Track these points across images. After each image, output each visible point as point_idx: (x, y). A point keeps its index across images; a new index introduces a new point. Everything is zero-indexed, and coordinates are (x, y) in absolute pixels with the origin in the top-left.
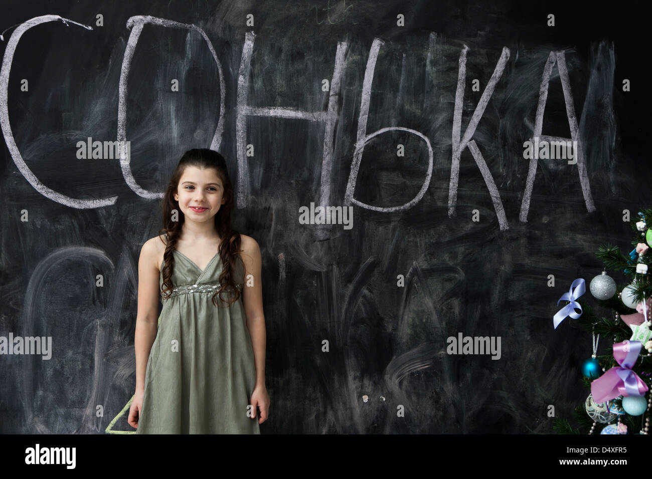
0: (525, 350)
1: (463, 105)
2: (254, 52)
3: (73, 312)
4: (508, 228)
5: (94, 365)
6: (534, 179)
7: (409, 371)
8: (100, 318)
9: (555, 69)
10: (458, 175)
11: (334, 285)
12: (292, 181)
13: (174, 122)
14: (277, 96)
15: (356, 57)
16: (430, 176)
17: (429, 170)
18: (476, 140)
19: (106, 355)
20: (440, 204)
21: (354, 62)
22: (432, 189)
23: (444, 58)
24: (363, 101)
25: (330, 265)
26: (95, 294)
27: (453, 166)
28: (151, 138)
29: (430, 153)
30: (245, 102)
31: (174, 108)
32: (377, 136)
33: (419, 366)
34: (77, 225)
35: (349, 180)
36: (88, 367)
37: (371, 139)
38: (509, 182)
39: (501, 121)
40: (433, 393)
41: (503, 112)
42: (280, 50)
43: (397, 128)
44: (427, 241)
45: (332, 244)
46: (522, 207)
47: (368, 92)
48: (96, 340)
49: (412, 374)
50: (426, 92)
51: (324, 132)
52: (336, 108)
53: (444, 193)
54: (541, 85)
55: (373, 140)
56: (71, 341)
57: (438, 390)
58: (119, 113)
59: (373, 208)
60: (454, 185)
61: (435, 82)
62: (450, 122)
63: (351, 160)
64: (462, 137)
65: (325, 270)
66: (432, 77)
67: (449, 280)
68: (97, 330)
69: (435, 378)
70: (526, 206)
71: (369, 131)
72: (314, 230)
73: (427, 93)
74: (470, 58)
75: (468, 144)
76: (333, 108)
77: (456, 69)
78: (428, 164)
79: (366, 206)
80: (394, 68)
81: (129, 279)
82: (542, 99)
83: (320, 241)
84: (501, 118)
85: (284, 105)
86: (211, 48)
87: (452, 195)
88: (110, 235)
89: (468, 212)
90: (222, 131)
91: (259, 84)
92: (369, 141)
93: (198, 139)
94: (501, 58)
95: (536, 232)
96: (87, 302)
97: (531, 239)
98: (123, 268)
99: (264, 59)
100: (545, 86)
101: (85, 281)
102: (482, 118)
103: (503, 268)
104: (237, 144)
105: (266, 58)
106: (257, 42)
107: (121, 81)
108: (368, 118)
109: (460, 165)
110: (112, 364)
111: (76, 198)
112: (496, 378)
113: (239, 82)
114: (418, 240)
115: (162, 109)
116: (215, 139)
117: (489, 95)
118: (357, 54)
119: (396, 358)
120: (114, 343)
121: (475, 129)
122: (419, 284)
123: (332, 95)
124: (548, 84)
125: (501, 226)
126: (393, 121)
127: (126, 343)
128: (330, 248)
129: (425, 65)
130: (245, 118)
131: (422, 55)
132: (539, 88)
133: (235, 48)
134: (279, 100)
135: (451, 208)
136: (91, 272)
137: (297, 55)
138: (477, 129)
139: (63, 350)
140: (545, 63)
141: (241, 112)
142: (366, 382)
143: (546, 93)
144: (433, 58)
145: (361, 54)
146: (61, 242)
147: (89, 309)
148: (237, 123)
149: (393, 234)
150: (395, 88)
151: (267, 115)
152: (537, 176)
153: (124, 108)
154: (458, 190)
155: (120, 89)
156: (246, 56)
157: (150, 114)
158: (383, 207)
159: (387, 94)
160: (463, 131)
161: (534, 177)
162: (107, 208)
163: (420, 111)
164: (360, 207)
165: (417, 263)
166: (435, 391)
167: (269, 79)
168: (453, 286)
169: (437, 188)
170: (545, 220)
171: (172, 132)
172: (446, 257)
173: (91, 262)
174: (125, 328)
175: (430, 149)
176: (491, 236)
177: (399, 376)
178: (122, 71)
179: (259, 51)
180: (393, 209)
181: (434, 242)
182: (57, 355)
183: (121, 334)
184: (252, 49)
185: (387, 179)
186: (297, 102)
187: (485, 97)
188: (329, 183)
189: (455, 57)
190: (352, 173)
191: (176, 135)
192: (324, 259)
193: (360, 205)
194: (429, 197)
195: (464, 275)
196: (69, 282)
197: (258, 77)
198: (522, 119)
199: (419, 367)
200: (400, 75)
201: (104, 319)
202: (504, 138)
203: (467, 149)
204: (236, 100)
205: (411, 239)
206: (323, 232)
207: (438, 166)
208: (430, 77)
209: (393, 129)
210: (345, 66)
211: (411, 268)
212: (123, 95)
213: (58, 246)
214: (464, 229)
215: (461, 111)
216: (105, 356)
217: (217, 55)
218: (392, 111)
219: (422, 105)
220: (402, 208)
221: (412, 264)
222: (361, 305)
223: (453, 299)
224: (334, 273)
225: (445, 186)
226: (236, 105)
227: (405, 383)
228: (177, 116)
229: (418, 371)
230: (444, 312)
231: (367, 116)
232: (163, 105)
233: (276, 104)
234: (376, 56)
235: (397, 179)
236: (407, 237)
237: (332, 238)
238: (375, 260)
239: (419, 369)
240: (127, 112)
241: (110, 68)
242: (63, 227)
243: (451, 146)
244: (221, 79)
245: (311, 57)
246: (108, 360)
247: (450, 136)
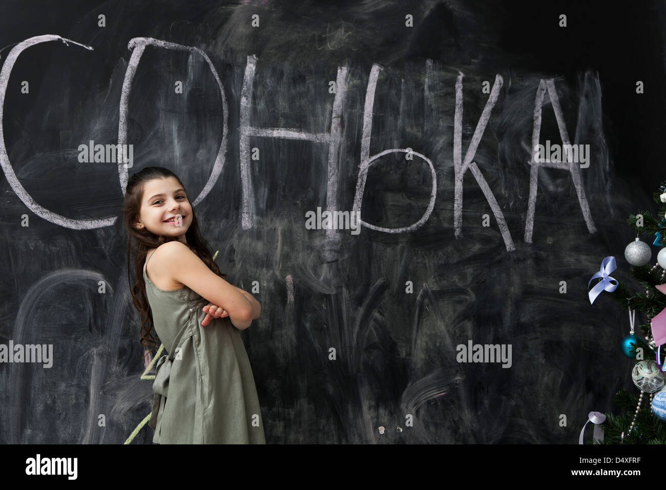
0: (541, 375)
1: (463, 129)
2: (256, 74)
3: (68, 340)
4: (514, 249)
5: (89, 399)
6: (535, 201)
7: (425, 399)
8: (97, 346)
9: (546, 96)
10: (462, 196)
11: (344, 308)
12: (298, 202)
13: (176, 141)
14: (281, 118)
15: (356, 82)
16: (435, 197)
17: (433, 192)
18: (477, 163)
19: (103, 388)
20: (446, 225)
21: (354, 86)
22: (438, 210)
23: (441, 84)
24: (365, 123)
25: (339, 288)
26: (92, 320)
27: (456, 188)
28: (153, 157)
29: (433, 175)
30: (248, 123)
31: (176, 128)
32: (381, 157)
33: (436, 393)
34: (73, 247)
35: (355, 201)
36: (82, 401)
37: (375, 160)
38: (512, 203)
39: (499, 144)
40: (451, 422)
41: (501, 136)
42: (282, 74)
43: (400, 150)
44: (436, 262)
45: (340, 266)
46: (526, 228)
47: (370, 115)
48: (92, 371)
49: (429, 402)
50: (425, 116)
51: (328, 153)
52: (339, 130)
53: (449, 215)
54: (535, 111)
55: (377, 161)
56: (64, 372)
57: (456, 419)
58: (119, 132)
59: (380, 229)
60: (459, 207)
61: (434, 106)
62: (451, 145)
63: (356, 181)
64: (463, 159)
65: (334, 293)
66: (430, 101)
67: (460, 302)
68: (93, 360)
69: (452, 406)
70: (530, 227)
71: (373, 152)
72: (321, 251)
73: (427, 116)
74: (465, 84)
75: (470, 166)
76: (336, 130)
77: (453, 94)
78: (432, 185)
79: (373, 227)
80: (394, 92)
81: (129, 304)
82: (537, 123)
83: (328, 263)
84: (499, 141)
85: (288, 126)
86: (213, 70)
87: (458, 216)
88: (109, 257)
89: (474, 233)
90: (226, 151)
91: (261, 106)
92: (374, 162)
93: (201, 159)
94: (495, 85)
95: (542, 253)
96: (83, 329)
97: (538, 260)
98: (122, 292)
99: (266, 82)
100: (538, 111)
101: (81, 306)
102: (481, 141)
103: (512, 289)
104: (241, 164)
105: (268, 80)
106: (259, 65)
107: (121, 100)
108: (371, 140)
109: (463, 187)
110: (109, 397)
111: (74, 219)
112: (514, 404)
113: (242, 103)
114: (427, 261)
115: (164, 128)
116: (218, 158)
117: (487, 119)
118: (357, 78)
119: (412, 385)
120: (113, 374)
121: (475, 151)
122: (430, 306)
123: (335, 117)
124: (541, 110)
125: (507, 248)
126: (396, 143)
127: (125, 373)
128: (338, 269)
129: (423, 90)
130: (248, 139)
131: (420, 80)
132: (533, 114)
133: (237, 71)
134: (282, 121)
135: (457, 229)
136: (87, 296)
137: (298, 79)
138: (477, 152)
139: (55, 383)
140: (536, 89)
141: (244, 132)
142: (382, 411)
143: (540, 118)
144: (430, 84)
145: (361, 78)
146: (56, 265)
147: (84, 337)
148: (241, 144)
149: (402, 255)
150: (396, 111)
151: (270, 136)
152: (538, 197)
153: (125, 127)
154: (463, 212)
155: (120, 108)
156: (248, 78)
157: (152, 133)
158: (390, 228)
159: (388, 117)
160: (464, 154)
161: (536, 199)
162: (105, 229)
163: (421, 134)
164: (367, 228)
165: (427, 285)
166: (454, 421)
167: (271, 102)
168: (464, 308)
169: (442, 209)
170: (550, 241)
171: (174, 151)
172: (456, 278)
173: (88, 286)
174: (124, 357)
175: (433, 171)
176: (499, 257)
177: (415, 405)
178: (123, 90)
179: (260, 74)
180: (400, 230)
181: (443, 263)
182: (48, 389)
183: (120, 363)
184: (254, 72)
185: (391, 199)
186: (300, 123)
187: (482, 121)
188: (335, 204)
189: (451, 83)
190: (357, 194)
191: (178, 155)
192: (334, 282)
193: (367, 226)
194: (435, 218)
195: (474, 296)
196: (64, 308)
197: (260, 99)
198: (519, 143)
199: (436, 394)
200: (399, 99)
201: (100, 347)
202: (504, 160)
203: (469, 170)
204: (239, 121)
205: (419, 261)
206: (331, 254)
207: (442, 187)
208: (429, 102)
209: (395, 150)
210: (346, 90)
211: (422, 290)
212: (124, 115)
213: (52, 269)
214: (472, 250)
215: (461, 134)
216: (102, 389)
217: (219, 76)
218: (393, 134)
219: (423, 128)
220: (409, 229)
221: (422, 286)
222: (373, 329)
223: (466, 321)
224: (344, 296)
225: (450, 207)
226: (239, 126)
227: (422, 412)
228: (179, 135)
229: (434, 399)
230: (457, 335)
231: (370, 137)
232: (165, 125)
233: (280, 125)
234: (376, 80)
235: (402, 200)
236: (415, 258)
237: (340, 260)
238: (384, 283)
239: (435, 397)
240: (128, 131)
241: (110, 87)
242: (58, 249)
243: (453, 167)
244: (224, 100)
245: (313, 80)
246: (104, 393)
247: (452, 158)
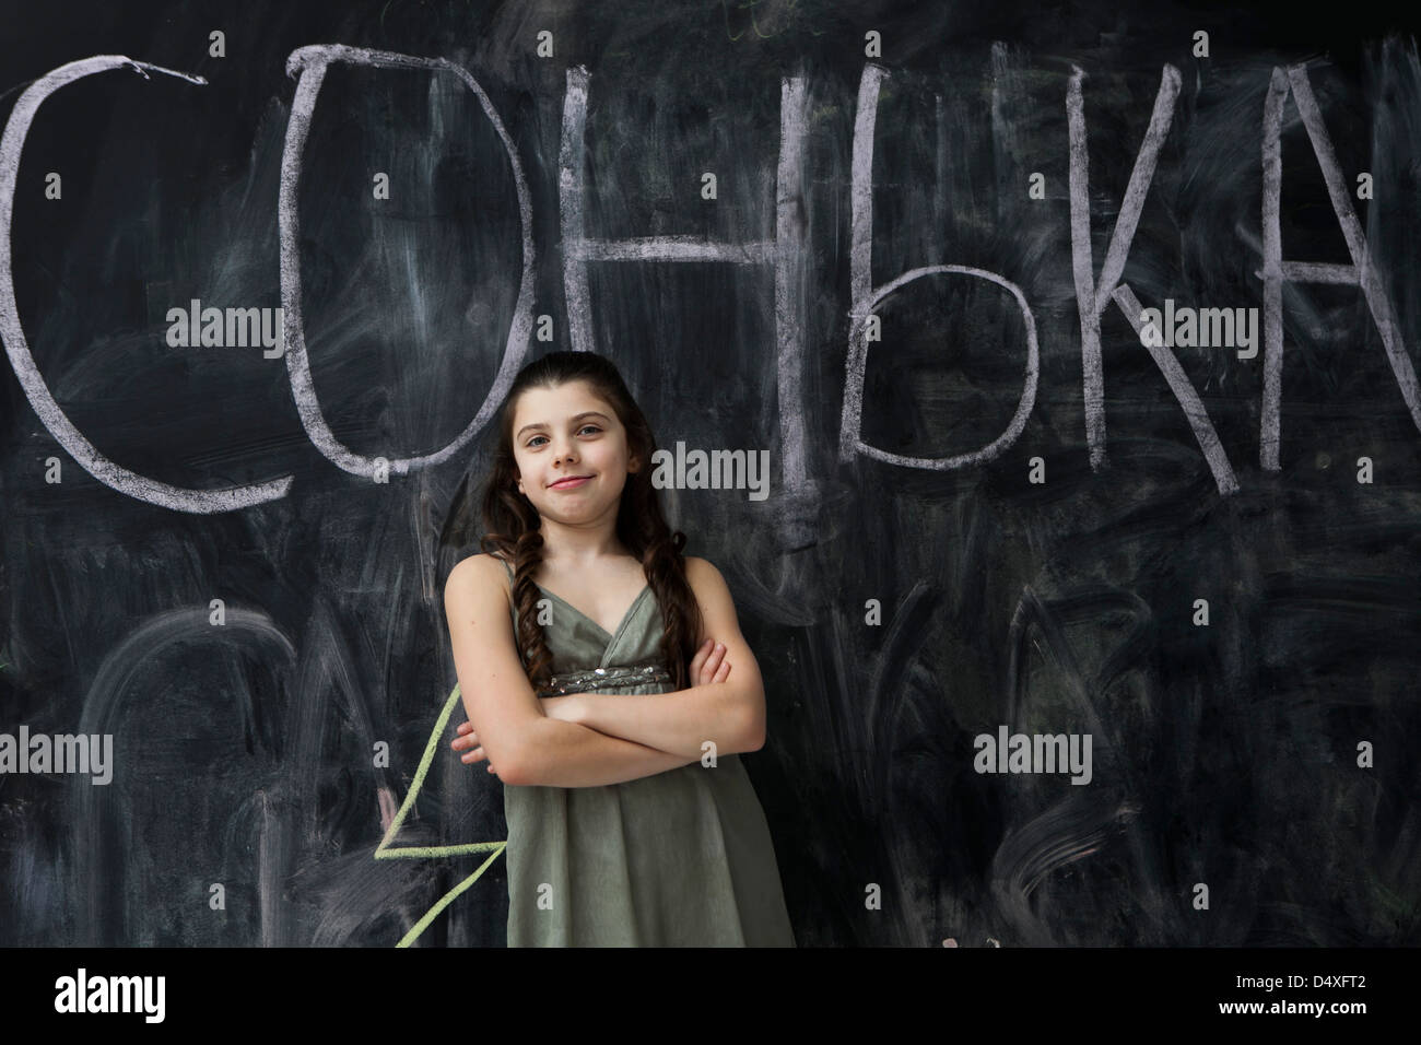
1: (1090, 205)
2: (590, 112)
3: (199, 778)
4: (1237, 488)
5: (260, 913)
6: (1280, 367)
7: (1050, 866)
8: (266, 787)
9: (1290, 107)
10: (1100, 368)
11: (839, 658)
12: (711, 411)
13: (415, 287)
14: (655, 212)
15: (829, 111)
16: (1036, 375)
17: (1030, 363)
18: (1131, 284)
19: (288, 884)
20: (1067, 441)
21: (824, 122)
22: (1045, 407)
23: (1030, 98)
24: (855, 209)
25: (822, 609)
26: (253, 727)
27: (1085, 349)
28: (365, 328)
29: (1027, 322)
30: (581, 231)
31: (414, 255)
32: (899, 289)
33: (1074, 850)
34: (196, 556)
35: (845, 398)
36: (243, 919)
37: (886, 296)
38: (1223, 377)
39: (1182, 235)
40: (1116, 920)
41: (1184, 214)
42: (651, 106)
43: (944, 268)
44: (1050, 533)
45: (822, 558)
46: (1263, 436)
47: (866, 189)
48: (262, 846)
49: (1058, 873)
50: (999, 180)
51: (772, 289)
52: (795, 229)
53: (1074, 415)
54: (1263, 147)
55: (890, 299)
56: (198, 853)
57: (1127, 911)
58: (283, 276)
59: (911, 462)
60: (1095, 394)
61: (1017, 155)
62: (1065, 245)
63: (845, 351)
64: (1097, 279)
65: (813, 622)
66: (1009, 144)
67: (1116, 625)
68: (263, 821)
69: (1116, 879)
70: (1271, 431)
71: (879, 278)
72: (775, 526)
73: (1002, 182)
74: (1090, 95)
75: (1114, 294)
76: (789, 232)
77: (1061, 123)
78: (1026, 348)
79: (892, 459)
80: (918, 128)
81: (335, 680)
82: (1271, 177)
83: (794, 551)
84: (1182, 228)
85: (673, 231)
86: (488, 109)
87: (1094, 417)
88: (280, 575)
90: (533, 302)
91: (608, 186)
92: (884, 302)
93: (477, 324)
94: (1161, 91)
95: (1307, 492)
96: (233, 747)
97: (1297, 510)
98: (317, 655)
99: (614, 128)
100: (1271, 146)
101: (225, 694)
102: (1138, 231)
103: (1240, 587)
104: (572, 331)
105: (619, 124)
106: (594, 89)
107: (281, 199)
108: (874, 248)
109: (1102, 346)
110: (305, 905)
111: (194, 489)
112: (1266, 867)
113: (561, 184)
114: (1028, 531)
115: (384, 258)
116: (516, 321)
117: (1148, 177)
118: (830, 102)
119: (1015, 832)
120: (308, 851)
121: (1125, 257)
122: (1045, 641)
123: (782, 201)
124: (1278, 143)
125: (1220, 485)
126: (932, 251)
127: (338, 846)
128: (818, 566)
129: (989, 118)
130: (583, 268)
131: (979, 94)
132: (1260, 153)
133: (545, 107)
134: (660, 220)
135: (1095, 450)
136: (236, 669)
137: (690, 115)
138: (1129, 258)
139: (177, 881)
140: (1264, 93)
141: (572, 254)
142: (947, 902)
143: (1278, 163)
144: (1005, 101)
145: (838, 102)
146: (159, 600)
147: (238, 767)
148: (567, 281)
149: (966, 523)
150: (927, 174)
151: (634, 257)
152: (1286, 357)
153: (295, 261)
154: (1105, 405)
155: (281, 218)
156: (573, 123)
157: (358, 272)
158: (935, 457)
159: (909, 191)
160: (1098, 266)
161: (1281, 362)
162: (267, 506)
163: (990, 225)
164: (880, 461)
165: (1032, 590)
166: (1121, 914)
167: (631, 177)
168: (1126, 640)
169: (1055, 404)
170: (1323, 461)
171: (413, 312)
172: (1100, 569)
173: (236, 646)
174: (333, 809)
175: (1027, 312)
176: (1200, 511)
177: (1027, 881)
178: (283, 175)
179: (600, 111)
180: (959, 461)
181: (1067, 533)
182: (164, 895)
183: (325, 824)
184: (585, 108)
185: (931, 388)
186: (702, 220)
187: (1138, 181)
188: (799, 410)
189: (1054, 97)
190: (850, 380)
191: (422, 319)
192: (810, 596)
193: (879, 457)
194: (1040, 427)
195: (1148, 609)
196: (185, 701)
197: (604, 170)
198: (1229, 226)
199: (1074, 852)
200: (934, 144)
201: (277, 789)
202: (1196, 274)
203: (1112, 307)
204: (558, 228)
205: (1010, 531)
206: (798, 530)
207: (1052, 351)
208: (1004, 145)
209: (933, 270)
210: (805, 132)
211: (1020, 603)
212: (290, 233)
213: (151, 610)
214: (1134, 497)
215: (1087, 219)
216: (287, 887)
217: (506, 126)
218: (925, 229)
219: (994, 211)
220: (979, 456)
221: (1022, 593)
222: (911, 704)
223: (1132, 671)
224: (836, 629)
225: (1072, 397)
226: (559, 238)
227: (1044, 898)
228: (421, 272)
229: (1070, 865)
230: (1115, 704)
231: (870, 244)
232: (387, 251)
233: (654, 230)
234: (875, 104)
235: (958, 388)
236: (999, 527)
237: (820, 543)
238: (930, 590)
239: (1073, 859)
240: (303, 272)
241: (253, 170)
242: (161, 562)
243: (1074, 300)
244: (519, 180)
245: (724, 116)
246: (294, 898)
247: (1069, 278)
